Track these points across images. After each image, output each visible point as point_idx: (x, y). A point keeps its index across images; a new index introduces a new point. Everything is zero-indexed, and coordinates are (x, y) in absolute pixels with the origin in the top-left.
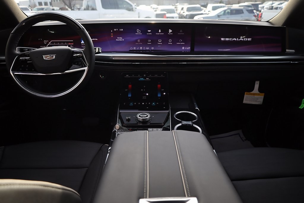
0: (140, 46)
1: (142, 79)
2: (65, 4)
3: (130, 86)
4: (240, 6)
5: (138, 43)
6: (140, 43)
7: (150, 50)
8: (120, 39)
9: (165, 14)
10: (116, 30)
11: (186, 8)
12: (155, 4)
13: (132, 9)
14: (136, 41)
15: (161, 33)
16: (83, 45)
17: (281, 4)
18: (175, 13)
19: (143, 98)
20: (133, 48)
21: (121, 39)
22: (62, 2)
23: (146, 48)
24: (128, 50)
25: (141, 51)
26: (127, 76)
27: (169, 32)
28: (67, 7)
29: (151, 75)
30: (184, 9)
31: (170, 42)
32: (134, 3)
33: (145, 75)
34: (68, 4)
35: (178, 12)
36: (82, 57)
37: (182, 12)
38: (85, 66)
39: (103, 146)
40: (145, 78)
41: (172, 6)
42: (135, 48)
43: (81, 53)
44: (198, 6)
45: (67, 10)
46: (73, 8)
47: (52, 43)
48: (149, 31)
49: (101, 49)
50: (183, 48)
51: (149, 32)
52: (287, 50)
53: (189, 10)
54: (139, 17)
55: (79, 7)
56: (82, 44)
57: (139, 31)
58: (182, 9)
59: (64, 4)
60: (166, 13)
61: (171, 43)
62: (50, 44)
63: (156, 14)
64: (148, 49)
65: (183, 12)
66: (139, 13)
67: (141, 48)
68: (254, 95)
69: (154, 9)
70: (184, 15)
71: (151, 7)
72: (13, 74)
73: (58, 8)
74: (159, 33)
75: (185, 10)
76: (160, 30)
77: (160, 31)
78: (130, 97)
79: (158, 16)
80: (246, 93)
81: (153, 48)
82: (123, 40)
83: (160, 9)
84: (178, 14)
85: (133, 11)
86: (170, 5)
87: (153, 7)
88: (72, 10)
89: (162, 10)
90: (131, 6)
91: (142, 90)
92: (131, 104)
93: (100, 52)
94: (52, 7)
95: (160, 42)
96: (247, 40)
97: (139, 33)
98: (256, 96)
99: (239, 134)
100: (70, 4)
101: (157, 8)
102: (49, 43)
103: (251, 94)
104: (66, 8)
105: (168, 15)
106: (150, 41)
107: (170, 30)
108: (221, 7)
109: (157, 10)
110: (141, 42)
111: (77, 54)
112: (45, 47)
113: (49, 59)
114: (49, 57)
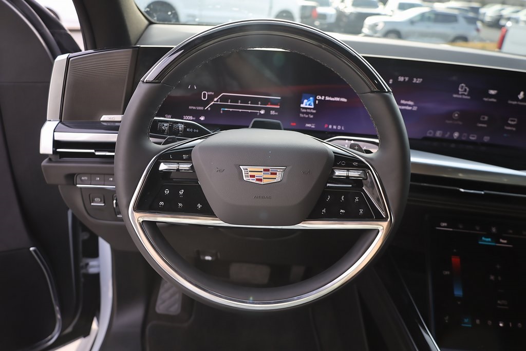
0: (455, 128)
1: (487, 241)
3: (456, 260)
4: (448, 8)
5: (453, 119)
6: (456, 120)
8: (407, 105)
10: (405, 80)
14: (449, 115)
16: (303, 113)
17: (518, 12)
19: (500, 305)
20: (435, 133)
21: (409, 105)
25: (453, 146)
26: (444, 227)
29: (511, 231)
33: (494, 230)
40: (496, 238)
47: (224, 99)
48: (492, 92)
56: (304, 108)
57: (466, 90)
62: (217, 101)
64: (473, 138)
67: (456, 135)
74: (518, 100)
76: (522, 93)
77: (521, 95)
78: (459, 299)
81: (487, 139)
82: (415, 108)
91: (492, 278)
92: (467, 322)
95: (511, 126)
97: (462, 94)
102: (216, 99)
110: (460, 118)
112: (202, 108)
113: (261, 180)
114: (261, 175)
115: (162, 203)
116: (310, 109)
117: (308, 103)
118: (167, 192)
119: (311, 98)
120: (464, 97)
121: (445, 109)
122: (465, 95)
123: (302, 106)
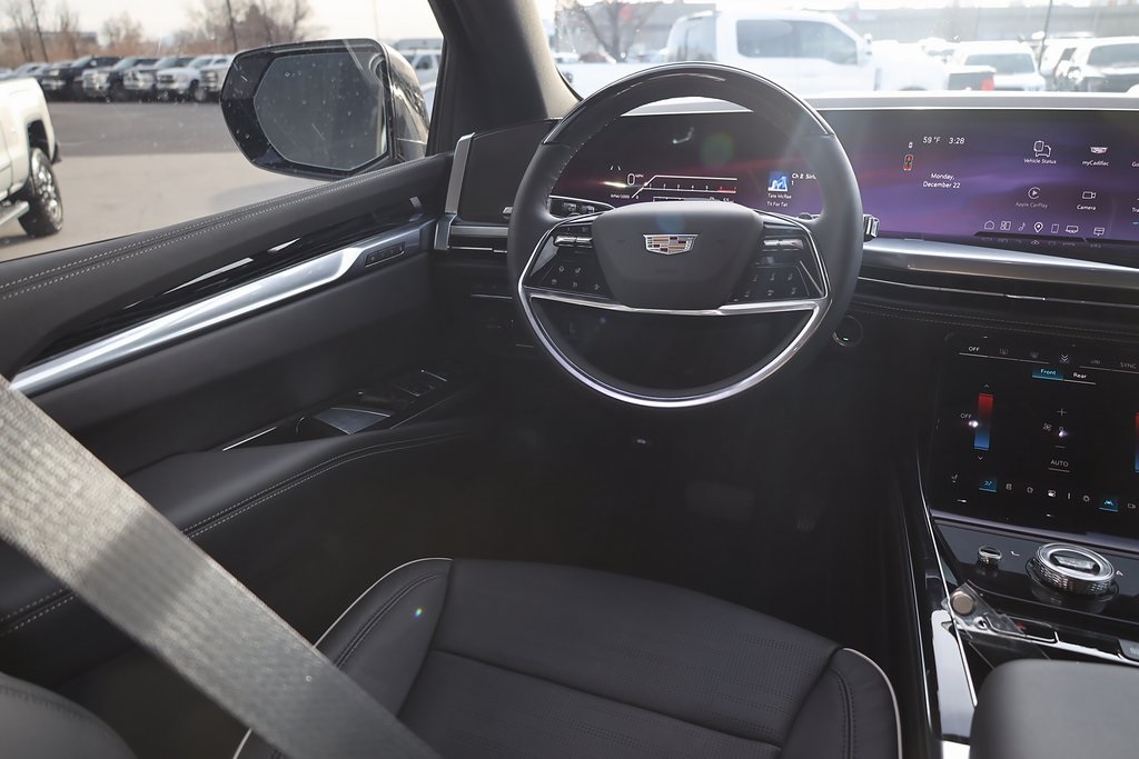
0: (1035, 215)
1: (1049, 374)
2: (601, 41)
3: (985, 400)
5: (1029, 201)
6: (1036, 201)
7: (1081, 240)
8: (941, 180)
9: (989, 76)
10: (934, 141)
11: (1089, 51)
12: (939, 37)
13: (855, 55)
14: (1021, 194)
16: (771, 200)
18: (1031, 69)
20: (998, 224)
21: (947, 181)
22: (592, 35)
23: (1063, 228)
24: (970, 231)
25: (1035, 242)
26: (973, 352)
28: (602, 52)
30: (1075, 56)
32: (862, 34)
33: (1065, 359)
34: (609, 41)
35: (1047, 66)
36: (805, 253)
37: (1064, 67)
38: (814, 295)
39: (839, 653)
40: (1066, 371)
41: (1016, 42)
42: (1004, 226)
43: (800, 234)
45: (603, 60)
46: (623, 55)
47: (656, 183)
48: (1099, 150)
49: (875, 223)
51: (1098, 157)
53: (1097, 57)
54: (876, 87)
55: (641, 53)
56: (773, 193)
57: (1046, 150)
58: (1067, 55)
59: (595, 40)
60: (993, 70)
63: (952, 75)
64: (1071, 231)
65: (1072, 69)
66: (878, 72)
67: (1038, 227)
69: (932, 54)
70: (1075, 79)
71: (923, 47)
72: (528, 298)
73: (576, 56)
75: (1080, 58)
78: (981, 452)
79: (956, 81)
81: (1099, 232)
82: (957, 185)
83: (963, 55)
84: (1046, 77)
85: (855, 63)
86: (1003, 39)
87: (929, 49)
88: (620, 60)
89: (972, 61)
90: (852, 42)
92: (989, 486)
93: (873, 234)
94: (557, 51)
97: (1040, 157)
100: (616, 41)
101: (950, 52)
102: (646, 184)
104: (599, 55)
105: (999, 80)
106: (1093, 195)
109: (948, 58)
110: (1042, 197)
111: (780, 239)
112: (628, 197)
113: (666, 250)
114: (667, 245)
115: (554, 281)
116: (783, 193)
117: (779, 185)
118: (561, 269)
119: (784, 178)
120: (1044, 161)
121: (1011, 183)
122: (1048, 159)
123: (770, 189)
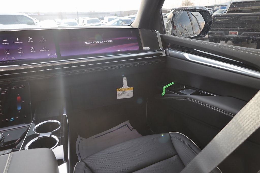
7: (10, 61)
11: (87, 21)
15: (19, 41)
23: (5, 59)
27: (29, 40)
29: (8, 88)
31: (32, 51)
35: (80, 24)
41: (74, 20)
44: (97, 18)
50: (49, 55)
51: (5, 42)
52: (144, 48)
58: (83, 21)
61: (34, 51)
64: (7, 59)
65: (84, 24)
68: (125, 90)
74: (17, 41)
76: (18, 39)
80: (117, 89)
85: (34, 25)
90: (32, 20)
95: (21, 51)
96: (108, 42)
98: (126, 91)
99: (127, 125)
103: (122, 90)
107: (29, 38)
108: (115, 19)
